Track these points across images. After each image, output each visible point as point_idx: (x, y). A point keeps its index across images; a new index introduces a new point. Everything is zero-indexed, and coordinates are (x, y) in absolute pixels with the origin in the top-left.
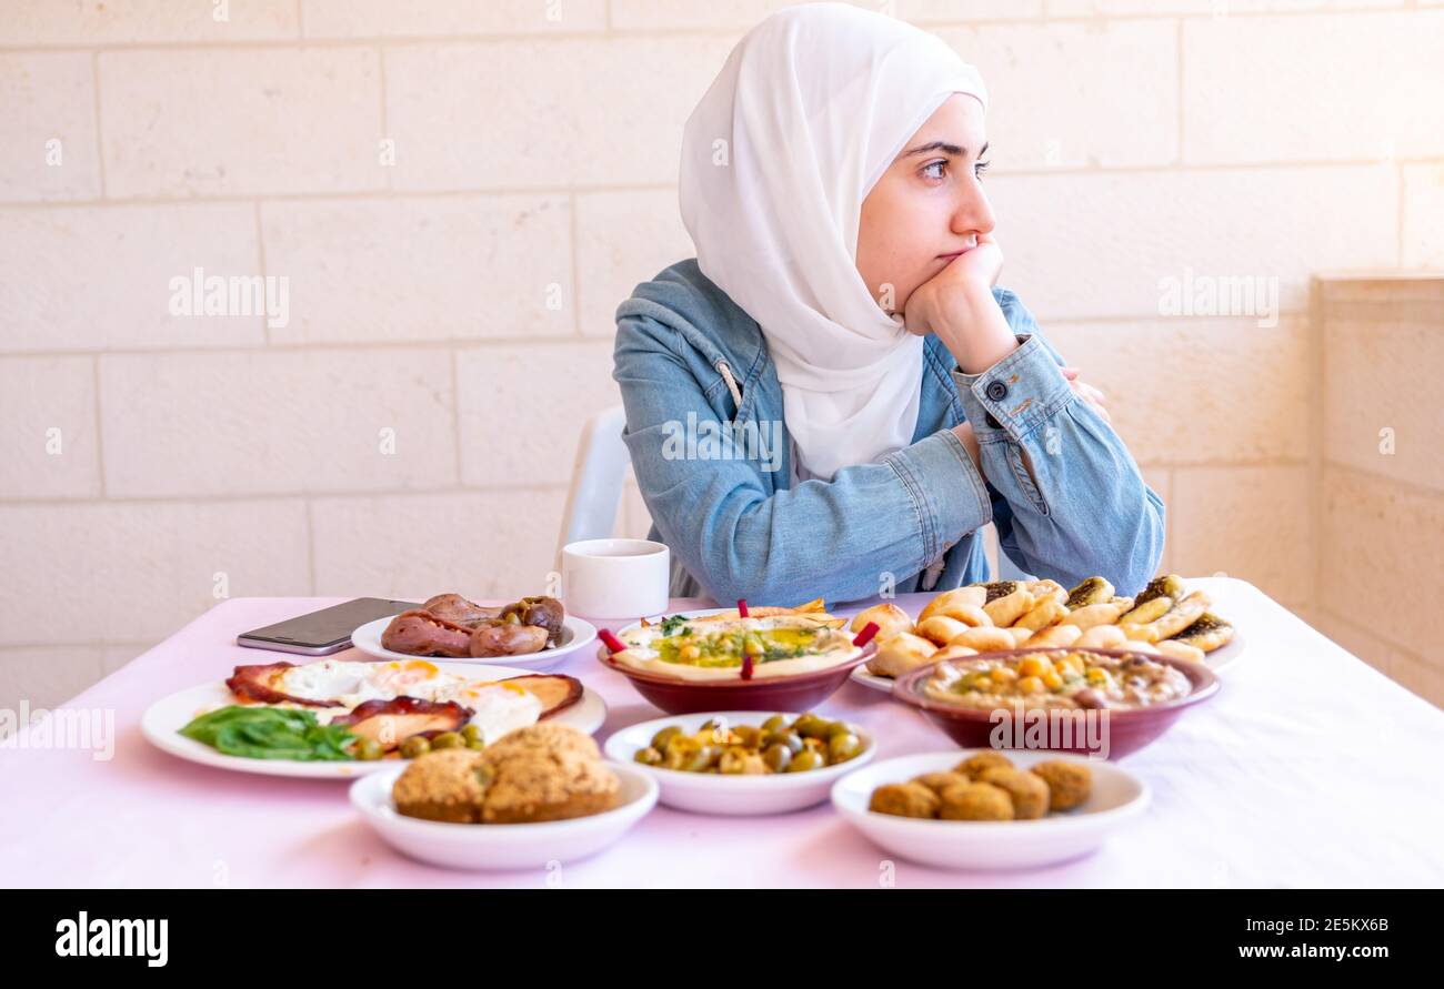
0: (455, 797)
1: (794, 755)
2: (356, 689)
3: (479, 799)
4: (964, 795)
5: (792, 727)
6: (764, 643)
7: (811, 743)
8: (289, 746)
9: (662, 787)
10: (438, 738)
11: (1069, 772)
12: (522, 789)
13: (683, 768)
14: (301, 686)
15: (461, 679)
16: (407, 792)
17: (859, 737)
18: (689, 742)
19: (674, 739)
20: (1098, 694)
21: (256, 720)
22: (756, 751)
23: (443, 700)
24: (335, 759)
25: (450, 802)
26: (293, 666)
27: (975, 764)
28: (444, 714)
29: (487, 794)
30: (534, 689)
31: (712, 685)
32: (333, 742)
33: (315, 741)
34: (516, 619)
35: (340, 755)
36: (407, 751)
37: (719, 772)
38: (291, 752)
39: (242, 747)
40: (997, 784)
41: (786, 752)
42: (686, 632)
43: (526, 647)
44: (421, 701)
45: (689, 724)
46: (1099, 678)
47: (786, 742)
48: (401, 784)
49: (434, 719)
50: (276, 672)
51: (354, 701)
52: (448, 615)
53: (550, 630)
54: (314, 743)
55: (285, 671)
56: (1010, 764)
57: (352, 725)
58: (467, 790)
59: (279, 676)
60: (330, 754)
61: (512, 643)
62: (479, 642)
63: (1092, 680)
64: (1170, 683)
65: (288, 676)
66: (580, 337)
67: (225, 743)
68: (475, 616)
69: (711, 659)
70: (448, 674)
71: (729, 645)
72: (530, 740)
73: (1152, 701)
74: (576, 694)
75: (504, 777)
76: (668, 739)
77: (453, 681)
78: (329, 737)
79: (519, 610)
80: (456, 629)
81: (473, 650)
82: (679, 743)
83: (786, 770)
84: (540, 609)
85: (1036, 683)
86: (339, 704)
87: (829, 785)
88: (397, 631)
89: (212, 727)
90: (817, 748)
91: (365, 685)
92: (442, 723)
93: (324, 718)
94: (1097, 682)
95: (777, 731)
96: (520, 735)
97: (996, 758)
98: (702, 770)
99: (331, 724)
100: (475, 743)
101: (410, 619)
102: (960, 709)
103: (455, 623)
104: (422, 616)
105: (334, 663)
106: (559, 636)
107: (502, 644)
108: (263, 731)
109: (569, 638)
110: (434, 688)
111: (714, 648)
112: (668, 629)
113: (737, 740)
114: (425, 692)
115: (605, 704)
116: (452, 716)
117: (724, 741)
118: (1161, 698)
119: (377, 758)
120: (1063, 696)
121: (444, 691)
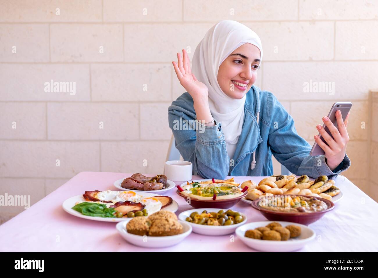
0: (142, 229)
1: (226, 221)
2: (115, 198)
3: (148, 229)
4: (269, 233)
5: (226, 213)
6: (219, 190)
7: (230, 217)
8: (100, 213)
9: (193, 228)
10: (137, 212)
11: (295, 228)
12: (159, 228)
13: (198, 223)
14: (101, 197)
15: (142, 196)
16: (130, 227)
17: (242, 216)
18: (200, 216)
19: (196, 215)
20: (304, 208)
21: (92, 206)
22: (216, 219)
23: (137, 202)
24: (111, 217)
25: (141, 230)
26: (99, 192)
27: (272, 225)
28: (138, 206)
29: (150, 228)
30: (160, 200)
31: (205, 201)
32: (111, 213)
33: (106, 212)
34: (155, 181)
35: (112, 216)
36: (129, 216)
37: (207, 225)
38: (100, 215)
39: (88, 213)
40: (277, 231)
41: (224, 220)
42: (199, 187)
43: (158, 188)
44: (132, 202)
45: (200, 211)
47: (224, 217)
48: (129, 224)
49: (135, 207)
50: (95, 193)
51: (115, 201)
52: (138, 179)
53: (164, 184)
56: (281, 226)
57: (115, 208)
58: (145, 227)
60: (110, 216)
61: (154, 187)
62: (146, 186)
64: (322, 206)
65: (98, 194)
67: (84, 212)
68: (145, 179)
69: (205, 194)
70: (138, 195)
71: (210, 191)
72: (160, 215)
73: (317, 210)
74: (171, 202)
75: (154, 224)
76: (194, 215)
77: (140, 197)
78: (110, 211)
79: (156, 178)
80: (140, 183)
81: (144, 188)
82: (197, 216)
83: (224, 225)
84: (161, 178)
86: (111, 202)
87: (235, 229)
88: (125, 183)
89: (80, 207)
90: (232, 219)
91: (118, 197)
92: (137, 208)
93: (108, 206)
94: (303, 205)
95: (222, 214)
96: (158, 213)
97: (277, 224)
98: (203, 224)
99: (110, 207)
100: (146, 214)
101: (129, 180)
102: (268, 211)
103: (140, 181)
104: (132, 179)
105: (109, 191)
106: (166, 185)
107: (152, 187)
108: (93, 209)
109: (169, 186)
110: (135, 198)
111: (206, 191)
112: (194, 185)
113: (212, 216)
114: (132, 200)
115: (178, 205)
116: (140, 207)
117: (208, 216)
118: (319, 210)
119: (121, 217)
120: (295, 208)
121: (137, 200)
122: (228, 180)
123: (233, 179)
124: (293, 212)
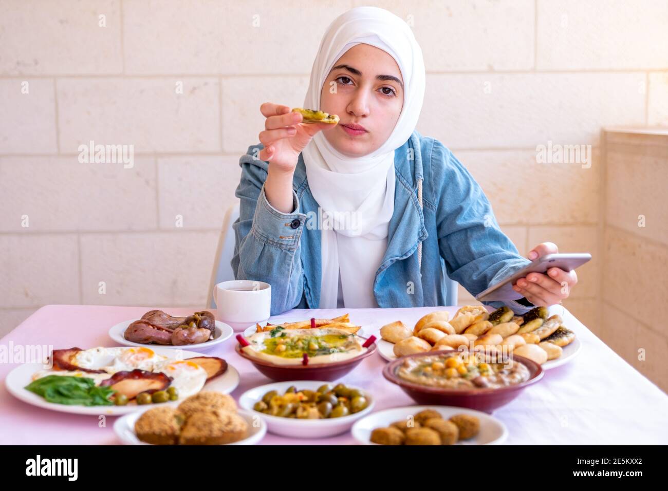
0: (166, 431)
1: (334, 407)
2: (112, 363)
3: (178, 432)
4: (417, 435)
5: (333, 391)
6: (319, 344)
7: (342, 399)
8: (81, 397)
9: (268, 424)
10: (156, 394)
11: (469, 421)
12: (199, 429)
13: (278, 415)
14: (85, 361)
15: (166, 358)
16: (142, 428)
17: (366, 398)
18: (281, 399)
19: (274, 397)
20: (484, 380)
21: (64, 383)
22: (314, 404)
23: (156, 371)
24: (104, 405)
25: (163, 434)
26: (81, 350)
27: (423, 416)
28: (158, 379)
29: (182, 429)
30: (203, 365)
31: (287, 367)
32: (103, 396)
33: (94, 395)
34: (194, 325)
35: (106, 403)
36: (140, 401)
37: (296, 418)
38: (81, 401)
39: (58, 398)
40: (433, 428)
41: (329, 405)
42: (283, 335)
43: (200, 340)
44: (146, 372)
45: (280, 388)
46: (485, 369)
47: (329, 400)
48: (139, 422)
49: (153, 383)
50: (73, 353)
51: (113, 370)
52: (157, 321)
53: (211, 330)
54: (93, 396)
55: (77, 353)
56: (440, 417)
57: (112, 384)
58: (172, 428)
59: (74, 356)
60: (101, 402)
61: (193, 338)
62: (177, 337)
63: (481, 370)
64: (519, 373)
65: (78, 356)
66: (223, 153)
67: (49, 396)
68: (171, 322)
69: (291, 352)
70: (158, 355)
71: (300, 344)
72: (203, 401)
73: (510, 383)
74: (224, 368)
75: (191, 421)
76: (271, 397)
77: (163, 359)
78: (101, 394)
79: (195, 320)
80: (163, 329)
81: (174, 341)
82: (276, 400)
83: (329, 416)
84: (205, 319)
85: (454, 372)
86: (104, 372)
87: (351, 424)
88: (133, 331)
89: (43, 387)
90: (344, 403)
91: (118, 361)
92: (157, 385)
93: (98, 379)
94: (484, 371)
95: (325, 393)
96: (197, 397)
97: (433, 412)
98: (288, 416)
99: (102, 385)
100: (174, 397)
101: (139, 324)
102: (416, 386)
103: (161, 326)
104: (145, 323)
105: (101, 348)
106: (215, 333)
107: (188, 338)
108: (68, 390)
109: (220, 334)
110: (152, 363)
111: (293, 346)
112: (273, 333)
113: (305, 398)
114: (147, 365)
115: (238, 373)
116: (162, 381)
117: (298, 399)
118: (515, 381)
119: (125, 404)
120: (467, 379)
121: (157, 365)
122: (337, 318)
123: (347, 315)
124: (464, 389)
